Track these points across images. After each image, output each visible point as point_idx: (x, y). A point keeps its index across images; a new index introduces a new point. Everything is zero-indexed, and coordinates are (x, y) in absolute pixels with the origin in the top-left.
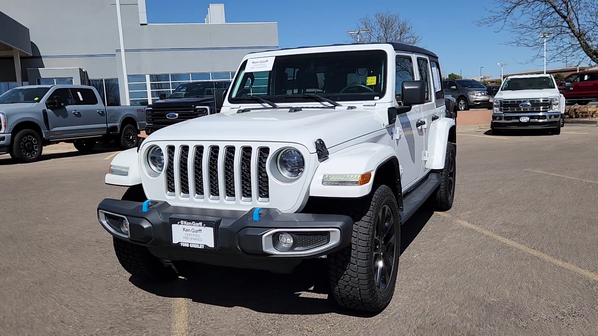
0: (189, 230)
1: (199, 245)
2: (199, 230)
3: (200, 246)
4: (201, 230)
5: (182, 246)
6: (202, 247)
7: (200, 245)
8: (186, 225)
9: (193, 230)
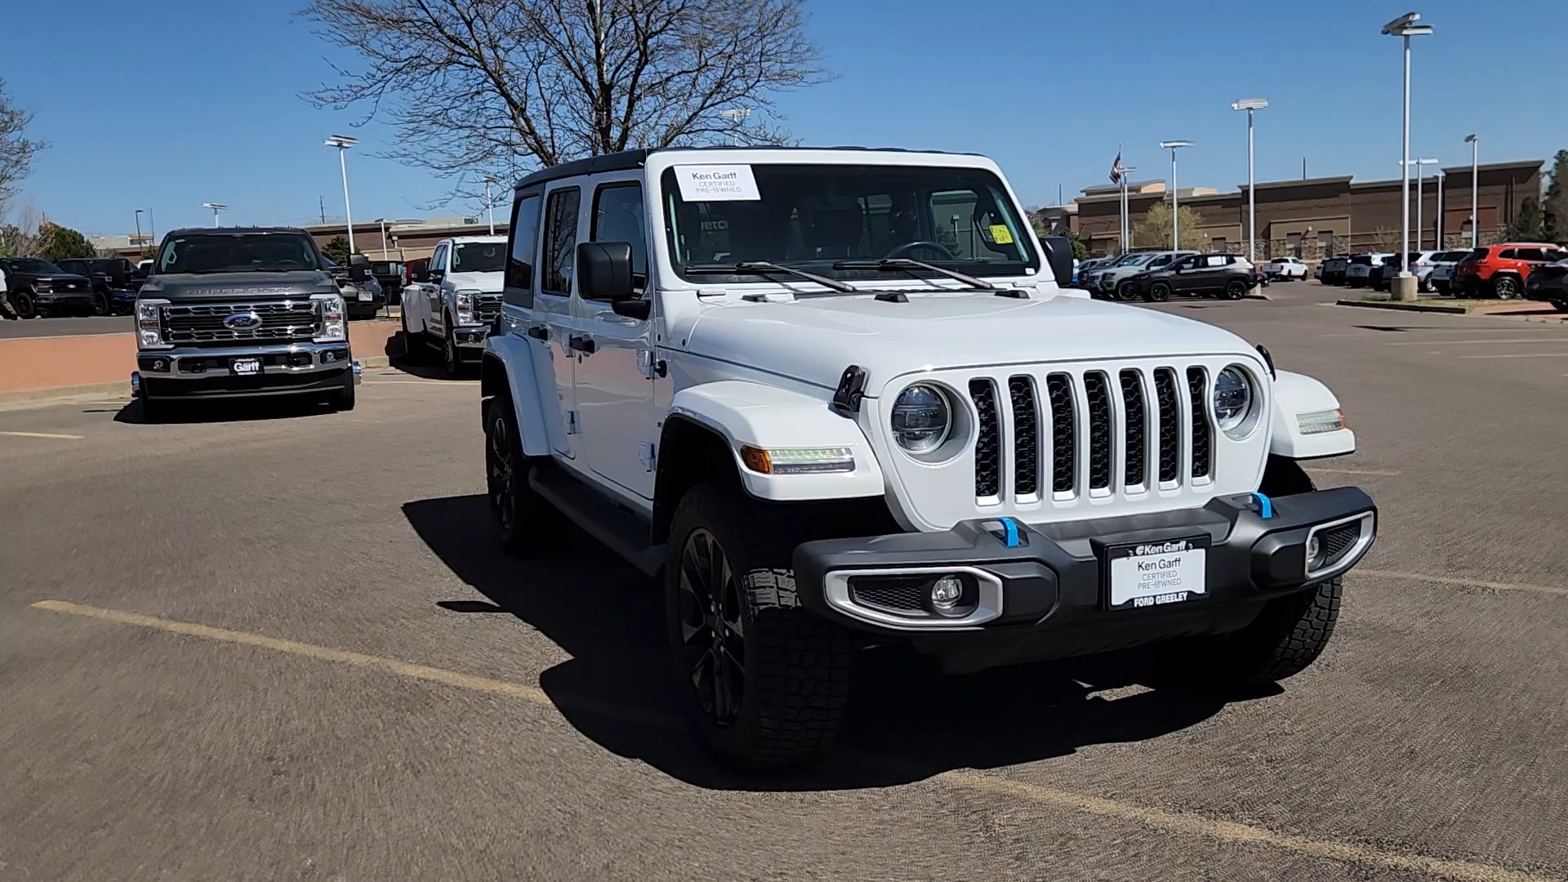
0: (1154, 566)
1: (1176, 595)
2: (1176, 561)
3: (1178, 597)
4: (1179, 560)
5: (1138, 605)
6: (1183, 597)
7: (1180, 594)
8: (1148, 554)
9: (1162, 562)
